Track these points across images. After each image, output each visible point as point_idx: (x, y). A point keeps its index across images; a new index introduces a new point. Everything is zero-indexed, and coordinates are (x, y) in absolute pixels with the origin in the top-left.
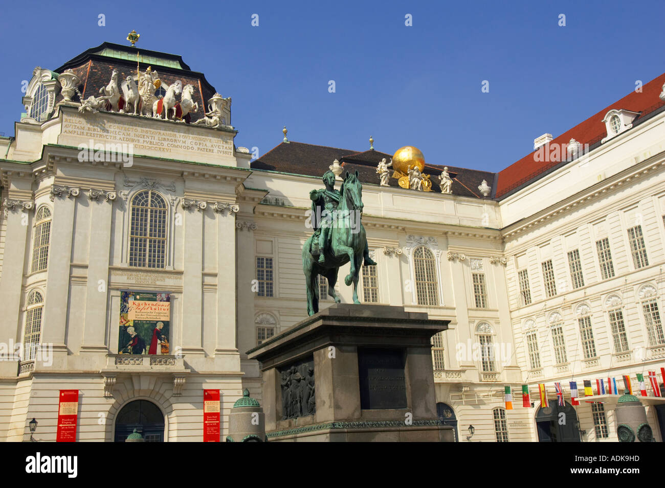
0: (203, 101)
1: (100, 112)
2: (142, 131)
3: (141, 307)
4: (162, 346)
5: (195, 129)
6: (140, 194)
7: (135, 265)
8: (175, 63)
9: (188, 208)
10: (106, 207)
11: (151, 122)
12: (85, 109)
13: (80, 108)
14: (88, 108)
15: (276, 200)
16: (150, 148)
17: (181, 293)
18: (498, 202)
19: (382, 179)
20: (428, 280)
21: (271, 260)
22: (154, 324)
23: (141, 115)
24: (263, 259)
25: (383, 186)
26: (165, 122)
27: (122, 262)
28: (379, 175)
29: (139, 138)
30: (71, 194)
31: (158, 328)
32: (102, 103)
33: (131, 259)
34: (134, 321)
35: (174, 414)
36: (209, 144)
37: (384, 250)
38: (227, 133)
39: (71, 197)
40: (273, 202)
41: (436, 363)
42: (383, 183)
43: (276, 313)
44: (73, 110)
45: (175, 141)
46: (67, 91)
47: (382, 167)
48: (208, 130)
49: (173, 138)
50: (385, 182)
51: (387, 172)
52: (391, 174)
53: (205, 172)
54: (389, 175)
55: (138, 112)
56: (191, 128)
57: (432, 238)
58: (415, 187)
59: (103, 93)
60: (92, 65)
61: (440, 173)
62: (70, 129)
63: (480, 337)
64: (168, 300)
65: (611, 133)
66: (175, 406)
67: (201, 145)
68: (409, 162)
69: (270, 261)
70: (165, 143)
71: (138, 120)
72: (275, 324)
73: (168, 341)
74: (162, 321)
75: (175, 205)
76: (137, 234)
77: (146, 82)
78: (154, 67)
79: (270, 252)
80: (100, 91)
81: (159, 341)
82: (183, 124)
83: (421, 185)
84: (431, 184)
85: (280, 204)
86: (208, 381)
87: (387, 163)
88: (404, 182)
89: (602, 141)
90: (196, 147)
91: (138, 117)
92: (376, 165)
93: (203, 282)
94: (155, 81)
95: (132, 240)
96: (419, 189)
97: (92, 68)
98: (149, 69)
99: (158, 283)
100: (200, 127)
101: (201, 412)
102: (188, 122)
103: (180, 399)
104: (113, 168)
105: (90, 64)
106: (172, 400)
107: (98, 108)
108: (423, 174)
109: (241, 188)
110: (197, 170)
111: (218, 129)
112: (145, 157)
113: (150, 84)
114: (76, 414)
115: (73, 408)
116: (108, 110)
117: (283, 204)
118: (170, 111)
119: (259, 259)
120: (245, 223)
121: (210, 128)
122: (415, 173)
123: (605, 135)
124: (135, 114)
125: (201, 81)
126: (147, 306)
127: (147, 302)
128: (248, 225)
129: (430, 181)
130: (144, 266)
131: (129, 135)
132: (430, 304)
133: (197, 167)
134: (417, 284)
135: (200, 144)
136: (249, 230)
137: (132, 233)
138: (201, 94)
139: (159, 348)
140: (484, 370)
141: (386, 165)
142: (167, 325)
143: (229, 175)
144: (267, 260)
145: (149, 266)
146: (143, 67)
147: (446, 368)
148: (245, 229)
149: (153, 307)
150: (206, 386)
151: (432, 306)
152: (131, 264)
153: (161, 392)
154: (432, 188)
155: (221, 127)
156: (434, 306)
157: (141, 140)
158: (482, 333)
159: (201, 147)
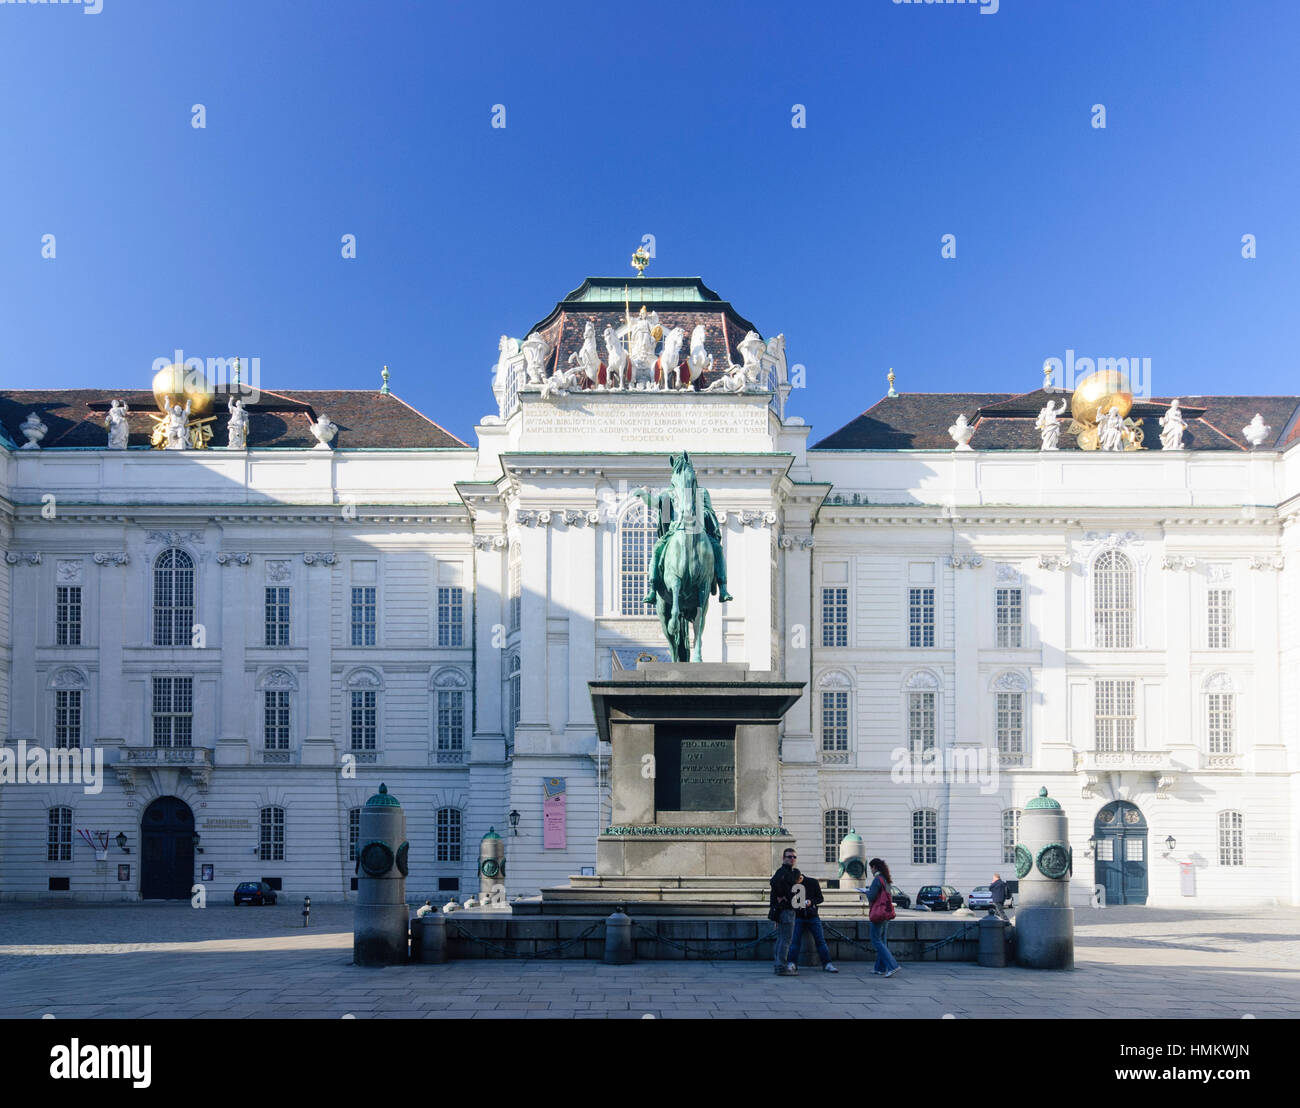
0: (728, 350)
1: (572, 393)
5: (709, 398)
7: (630, 613)
8: (691, 291)
10: (588, 533)
11: (643, 398)
12: (551, 393)
13: (544, 393)
14: (553, 390)
15: (855, 496)
16: (643, 438)
18: (1282, 452)
19: (1045, 439)
20: (1117, 607)
21: (845, 591)
23: (631, 389)
24: (832, 591)
25: (1045, 451)
26: (662, 394)
27: (612, 609)
28: (1040, 432)
29: (628, 426)
30: (541, 521)
32: (572, 380)
33: (624, 606)
36: (730, 420)
37: (1038, 561)
38: (758, 398)
39: (540, 524)
40: (850, 499)
41: (1119, 740)
42: (1045, 446)
43: (851, 670)
44: (533, 397)
45: (680, 422)
47: (1047, 418)
49: (677, 418)
50: (1049, 443)
51: (1054, 424)
52: (1064, 427)
53: (723, 466)
54: (1058, 430)
55: (626, 386)
56: (702, 397)
57: (1134, 534)
58: (1106, 447)
59: (575, 364)
60: (566, 320)
61: (1162, 412)
62: (534, 426)
63: (1211, 697)
67: (719, 424)
69: (843, 594)
70: (665, 428)
71: (626, 397)
72: (850, 686)
76: (630, 569)
77: (639, 334)
78: (651, 306)
79: (845, 579)
80: (570, 361)
82: (689, 393)
83: (1122, 440)
84: (1142, 435)
85: (861, 502)
87: (1056, 407)
88: (1087, 439)
90: (710, 428)
91: (625, 393)
92: (1035, 414)
93: (724, 631)
94: (653, 328)
95: (624, 578)
96: (1115, 449)
97: (566, 325)
98: (643, 310)
102: (697, 389)
104: (592, 476)
105: (563, 317)
107: (566, 388)
108: (1129, 419)
109: (786, 485)
111: (744, 394)
112: (634, 454)
113: (645, 334)
116: (584, 388)
117: (866, 502)
118: (672, 374)
119: (825, 591)
120: (796, 538)
121: (732, 394)
122: (1112, 420)
124: (621, 388)
125: (726, 316)
128: (802, 540)
129: (1141, 431)
130: (642, 613)
131: (613, 423)
132: (1118, 646)
133: (709, 459)
134: (1096, 614)
135: (716, 422)
136: (802, 549)
137: (624, 569)
138: (726, 338)
140: (1212, 750)
141: (1055, 413)
143: (760, 465)
144: (838, 591)
145: (649, 613)
146: (635, 307)
147: (1136, 748)
148: (797, 548)
151: (1120, 648)
152: (624, 613)
154: (1143, 445)
155: (749, 390)
156: (1125, 648)
157: (630, 428)
158: (1214, 691)
159: (718, 426)
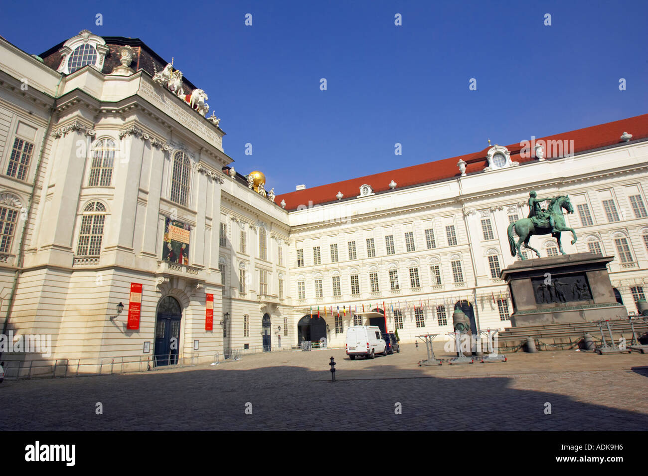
1: (163, 87)
2: (182, 111)
3: (175, 231)
4: (185, 260)
6: (179, 153)
9: (201, 171)
10: (161, 154)
12: (157, 80)
13: (154, 79)
14: (159, 81)
16: (186, 124)
17: (195, 226)
18: (289, 212)
19: (250, 185)
20: (264, 246)
22: (181, 244)
25: (250, 189)
26: (194, 110)
27: (166, 196)
30: (143, 137)
31: (183, 247)
33: (172, 196)
34: (172, 239)
35: (189, 308)
36: (212, 135)
39: (143, 139)
42: (250, 187)
44: (148, 77)
46: (128, 61)
47: (251, 179)
48: (212, 126)
56: (206, 121)
57: (266, 224)
64: (189, 229)
65: (362, 195)
66: (192, 303)
68: (260, 180)
73: (188, 258)
74: (186, 244)
75: (195, 167)
76: (175, 179)
81: (183, 257)
86: (208, 288)
89: (358, 197)
90: (206, 134)
91: (183, 101)
93: (206, 222)
95: (173, 182)
96: (263, 196)
97: (141, 52)
99: (184, 217)
100: (209, 122)
101: (205, 308)
103: (195, 298)
104: (168, 128)
105: (140, 49)
106: (191, 298)
110: (210, 149)
111: (218, 128)
114: (140, 302)
115: (138, 297)
121: (215, 126)
122: (262, 187)
123: (360, 195)
126: (178, 231)
127: (179, 228)
130: (177, 202)
131: (175, 110)
132: (264, 259)
135: (208, 133)
137: (173, 178)
139: (183, 261)
141: (253, 178)
142: (188, 246)
143: (224, 159)
145: (180, 203)
149: (182, 233)
150: (207, 291)
152: (172, 199)
153: (186, 292)
157: (181, 117)
159: (209, 135)
